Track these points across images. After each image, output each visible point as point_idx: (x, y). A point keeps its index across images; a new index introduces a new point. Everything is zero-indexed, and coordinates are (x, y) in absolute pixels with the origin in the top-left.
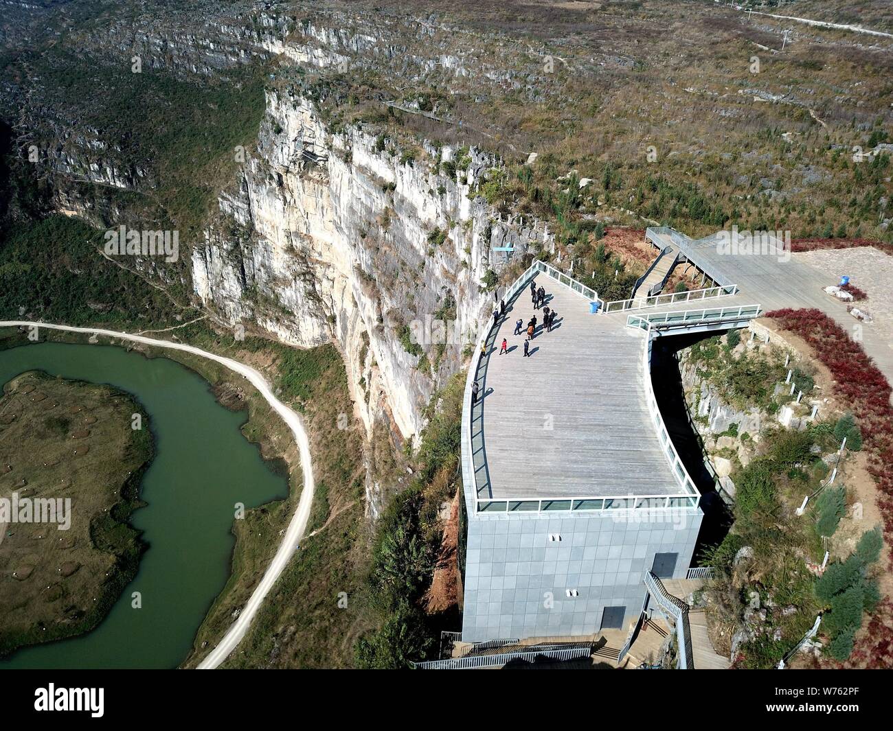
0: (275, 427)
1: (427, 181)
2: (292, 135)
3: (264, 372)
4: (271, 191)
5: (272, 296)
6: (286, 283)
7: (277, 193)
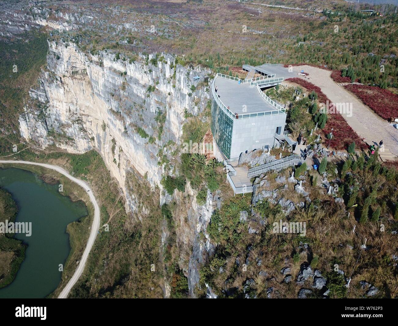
0: (75, 188)
1: (143, 68)
2: (66, 59)
3: (64, 167)
4: (57, 86)
5: (62, 133)
6: (68, 126)
7: (60, 86)
